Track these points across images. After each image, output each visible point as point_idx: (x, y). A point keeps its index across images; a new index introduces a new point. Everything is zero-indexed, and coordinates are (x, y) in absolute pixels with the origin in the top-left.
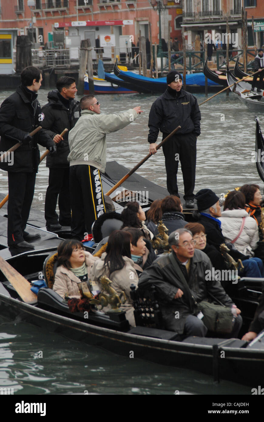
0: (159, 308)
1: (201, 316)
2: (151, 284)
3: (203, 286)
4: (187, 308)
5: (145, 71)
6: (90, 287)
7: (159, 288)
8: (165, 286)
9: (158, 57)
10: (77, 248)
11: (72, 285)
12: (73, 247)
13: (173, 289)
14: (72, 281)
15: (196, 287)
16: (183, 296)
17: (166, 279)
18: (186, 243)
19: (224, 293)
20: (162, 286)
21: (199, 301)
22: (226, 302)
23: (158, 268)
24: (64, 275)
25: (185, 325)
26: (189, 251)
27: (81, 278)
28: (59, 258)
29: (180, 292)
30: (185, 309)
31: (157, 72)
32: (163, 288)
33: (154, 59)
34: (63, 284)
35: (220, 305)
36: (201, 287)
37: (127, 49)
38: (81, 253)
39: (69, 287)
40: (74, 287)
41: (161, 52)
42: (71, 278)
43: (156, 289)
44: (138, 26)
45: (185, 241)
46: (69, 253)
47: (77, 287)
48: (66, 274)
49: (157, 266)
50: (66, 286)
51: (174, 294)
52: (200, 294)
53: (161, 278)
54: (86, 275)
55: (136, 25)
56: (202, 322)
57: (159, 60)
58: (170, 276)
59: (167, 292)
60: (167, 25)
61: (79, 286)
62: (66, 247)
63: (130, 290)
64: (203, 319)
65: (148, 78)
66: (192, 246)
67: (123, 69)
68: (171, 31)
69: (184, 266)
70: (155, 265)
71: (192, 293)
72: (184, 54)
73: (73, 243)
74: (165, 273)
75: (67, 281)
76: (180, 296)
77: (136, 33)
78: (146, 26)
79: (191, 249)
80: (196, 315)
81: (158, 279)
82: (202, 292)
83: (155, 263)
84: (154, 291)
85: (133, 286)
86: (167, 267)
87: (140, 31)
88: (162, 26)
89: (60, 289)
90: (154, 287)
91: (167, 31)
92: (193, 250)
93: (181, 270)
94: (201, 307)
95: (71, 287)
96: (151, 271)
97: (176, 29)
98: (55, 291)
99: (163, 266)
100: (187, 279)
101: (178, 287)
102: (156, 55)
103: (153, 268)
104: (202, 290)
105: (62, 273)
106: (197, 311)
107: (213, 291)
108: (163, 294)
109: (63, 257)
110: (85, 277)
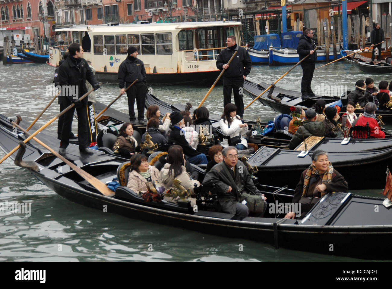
0: (217, 199)
1: (244, 202)
2: (212, 183)
3: (244, 183)
4: (234, 197)
5: (38, 51)
6: (154, 186)
7: (218, 186)
8: (221, 184)
9: (44, 45)
10: (144, 161)
11: (142, 184)
12: (142, 160)
13: (226, 186)
14: (141, 181)
15: (239, 184)
16: (232, 190)
17: (221, 180)
18: (231, 156)
19: (254, 187)
20: (219, 184)
21: (242, 192)
22: (257, 192)
23: (216, 172)
24: (137, 177)
25: (236, 208)
26: (232, 161)
27: (147, 179)
28: (132, 166)
29: (230, 188)
30: (233, 198)
31: (44, 52)
32: (220, 185)
33: (42, 45)
34: (135, 183)
35: (254, 194)
36: (242, 184)
37: (28, 41)
38: (146, 164)
39: (139, 185)
40: (143, 185)
41: (45, 42)
42: (141, 179)
43: (215, 186)
44: (33, 30)
45: (230, 155)
46: (139, 163)
47: (145, 185)
48: (138, 177)
49: (216, 171)
50: (137, 185)
51: (227, 189)
52: (242, 188)
53: (218, 179)
54: (150, 177)
55: (32, 29)
56: (246, 207)
57: (45, 46)
58: (224, 178)
59: (223, 188)
60: (48, 29)
61: (147, 184)
62: (137, 159)
63: (194, 187)
64: (246, 204)
65: (39, 55)
66: (234, 159)
67: (27, 51)
68: (50, 32)
69: (232, 170)
70: (214, 170)
71: (238, 187)
72: (57, 43)
73: (142, 157)
74: (221, 176)
75: (138, 182)
76: (231, 190)
77: (32, 33)
78: (37, 30)
79: (234, 160)
80: (241, 202)
81: (216, 179)
82: (243, 187)
83: (214, 169)
84: (215, 187)
85: (196, 184)
86: (222, 171)
87: (34, 32)
88: (45, 30)
89: (133, 187)
90: (214, 185)
91: (48, 32)
92: (235, 161)
93: (230, 173)
94: (244, 197)
95: (140, 185)
96: (212, 174)
97: (52, 31)
98: (129, 188)
99: (220, 171)
100: (234, 179)
101: (229, 185)
102: (43, 44)
103: (213, 172)
104: (243, 186)
105: (135, 176)
106: (242, 199)
107: (248, 186)
108: (220, 189)
109: (135, 166)
110: (149, 179)
